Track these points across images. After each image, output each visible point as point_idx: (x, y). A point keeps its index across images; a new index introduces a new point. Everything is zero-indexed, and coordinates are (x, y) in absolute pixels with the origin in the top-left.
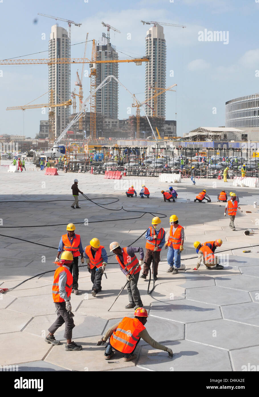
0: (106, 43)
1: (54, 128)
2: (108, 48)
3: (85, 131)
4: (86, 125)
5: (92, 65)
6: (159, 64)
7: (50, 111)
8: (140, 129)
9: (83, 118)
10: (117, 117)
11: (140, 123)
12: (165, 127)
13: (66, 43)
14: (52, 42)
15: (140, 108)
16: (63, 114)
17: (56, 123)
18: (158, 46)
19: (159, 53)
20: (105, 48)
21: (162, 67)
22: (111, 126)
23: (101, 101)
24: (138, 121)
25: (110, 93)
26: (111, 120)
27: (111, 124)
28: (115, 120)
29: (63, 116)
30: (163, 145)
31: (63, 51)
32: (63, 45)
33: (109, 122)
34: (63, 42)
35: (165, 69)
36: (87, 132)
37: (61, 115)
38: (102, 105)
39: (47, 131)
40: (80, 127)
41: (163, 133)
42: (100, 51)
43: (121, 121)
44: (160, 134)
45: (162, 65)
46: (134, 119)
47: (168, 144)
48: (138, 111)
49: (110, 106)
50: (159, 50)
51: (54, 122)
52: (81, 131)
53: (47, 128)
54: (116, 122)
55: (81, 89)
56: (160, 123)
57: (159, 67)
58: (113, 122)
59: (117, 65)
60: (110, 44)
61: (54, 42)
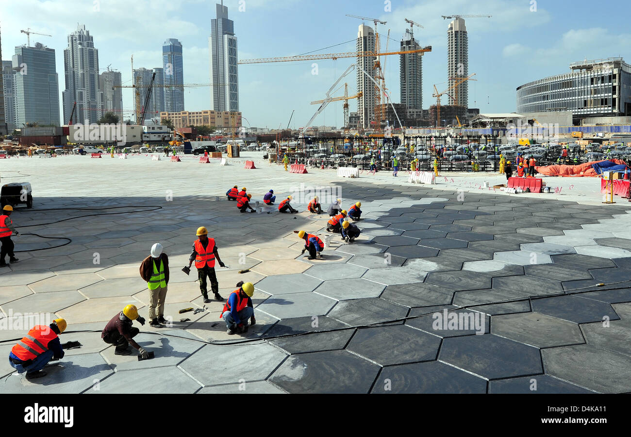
0: (409, 39)
1: (362, 119)
2: (412, 43)
3: (387, 121)
4: (389, 116)
5: (376, 57)
6: (461, 55)
7: (345, 103)
8: (441, 118)
9: (386, 109)
10: (421, 107)
11: (441, 112)
12: (467, 115)
13: (372, 40)
14: (359, 40)
15: (440, 98)
16: (370, 106)
17: (363, 115)
18: (459, 38)
19: (461, 45)
20: (408, 43)
21: (464, 58)
22: (415, 116)
23: (405, 92)
24: (439, 110)
25: (414, 84)
26: (415, 110)
27: (415, 113)
28: (419, 110)
29: (370, 108)
30: (444, 132)
31: (369, 47)
32: (369, 42)
33: (414, 112)
34: (369, 40)
35: (467, 59)
36: (389, 122)
37: (368, 107)
38: (406, 96)
39: (355, 122)
40: (383, 118)
41: (464, 121)
42: (404, 46)
43: (424, 111)
44: (461, 122)
45: (464, 56)
46: (434, 108)
47: (449, 131)
48: (439, 101)
49: (414, 97)
50: (461, 42)
51: (362, 113)
52: (383, 121)
53: (355, 119)
54: (420, 112)
55: (384, 82)
56: (460, 112)
57: (461, 58)
58: (417, 112)
59: (421, 58)
60: (413, 39)
61: (361, 40)
